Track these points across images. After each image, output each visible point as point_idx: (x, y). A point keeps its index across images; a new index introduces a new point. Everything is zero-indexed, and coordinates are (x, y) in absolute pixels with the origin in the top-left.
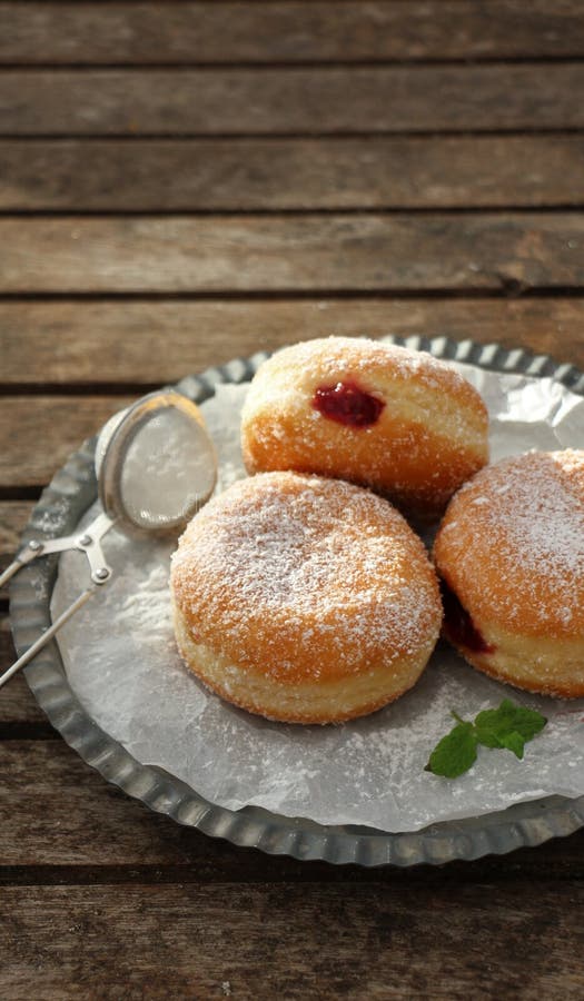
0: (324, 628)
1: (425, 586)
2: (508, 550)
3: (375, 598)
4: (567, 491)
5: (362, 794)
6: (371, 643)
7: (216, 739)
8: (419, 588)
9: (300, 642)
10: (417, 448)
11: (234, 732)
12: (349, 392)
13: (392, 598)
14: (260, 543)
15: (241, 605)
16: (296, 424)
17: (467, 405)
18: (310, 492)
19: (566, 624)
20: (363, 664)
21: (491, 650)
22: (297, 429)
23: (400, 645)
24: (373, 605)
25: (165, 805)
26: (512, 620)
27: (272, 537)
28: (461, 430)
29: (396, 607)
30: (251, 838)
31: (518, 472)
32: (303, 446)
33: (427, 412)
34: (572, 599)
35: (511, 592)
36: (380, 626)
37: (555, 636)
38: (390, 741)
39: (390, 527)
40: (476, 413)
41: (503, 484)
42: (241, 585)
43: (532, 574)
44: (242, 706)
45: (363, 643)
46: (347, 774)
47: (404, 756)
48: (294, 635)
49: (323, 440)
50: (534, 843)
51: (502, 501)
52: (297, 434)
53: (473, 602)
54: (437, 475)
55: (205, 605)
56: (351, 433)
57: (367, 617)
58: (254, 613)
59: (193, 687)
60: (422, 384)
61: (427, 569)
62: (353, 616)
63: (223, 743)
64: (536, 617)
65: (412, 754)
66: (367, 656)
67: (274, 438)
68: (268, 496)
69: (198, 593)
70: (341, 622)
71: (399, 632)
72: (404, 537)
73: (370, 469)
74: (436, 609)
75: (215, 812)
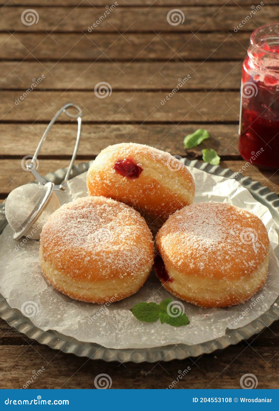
0: (94, 257)
1: (145, 249)
2: (183, 237)
3: (120, 248)
4: (217, 217)
5: (102, 332)
6: (115, 267)
7: (46, 303)
8: (142, 248)
9: (83, 262)
10: (154, 190)
11: (55, 301)
12: (128, 163)
13: (128, 250)
14: (79, 222)
15: (63, 244)
16: (104, 175)
17: (181, 176)
18: (107, 205)
19: (201, 271)
20: (110, 275)
21: (171, 280)
22: (105, 177)
23: (128, 270)
24: (118, 251)
25: (14, 324)
26: (180, 266)
27: (85, 221)
28: (177, 186)
29: (129, 254)
30: (46, 341)
31: (199, 208)
32: (107, 185)
33: (161, 176)
34: (205, 260)
35: (181, 254)
36: (120, 260)
37: (196, 276)
38: (122, 314)
39: (136, 223)
40: (185, 181)
41: (190, 212)
42: (65, 236)
43: (190, 248)
44: (59, 290)
45: (111, 267)
46: (98, 324)
47: (126, 321)
48: (82, 259)
49: (115, 182)
50: (167, 360)
51: (188, 218)
52: (105, 179)
53: (165, 258)
54: (163, 204)
55: (49, 244)
56: (126, 180)
57: (114, 256)
58: (67, 248)
59: (43, 282)
60: (160, 163)
61: (149, 242)
62: (108, 254)
63: (49, 304)
64: (189, 266)
65: (129, 321)
66: (112, 272)
67: (96, 181)
68: (88, 204)
69: (48, 239)
70: (103, 256)
71: (128, 264)
72: (142, 228)
73: (133, 198)
74: (149, 259)
75: (35, 329)
